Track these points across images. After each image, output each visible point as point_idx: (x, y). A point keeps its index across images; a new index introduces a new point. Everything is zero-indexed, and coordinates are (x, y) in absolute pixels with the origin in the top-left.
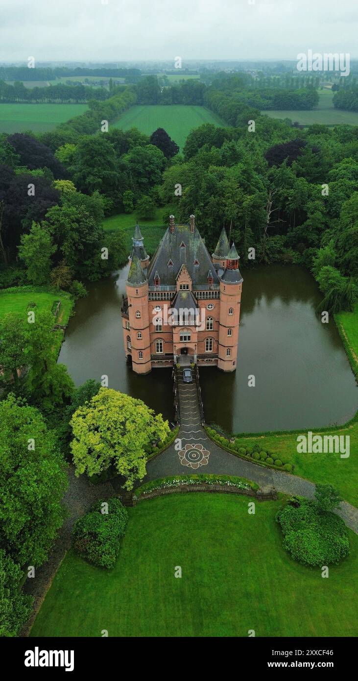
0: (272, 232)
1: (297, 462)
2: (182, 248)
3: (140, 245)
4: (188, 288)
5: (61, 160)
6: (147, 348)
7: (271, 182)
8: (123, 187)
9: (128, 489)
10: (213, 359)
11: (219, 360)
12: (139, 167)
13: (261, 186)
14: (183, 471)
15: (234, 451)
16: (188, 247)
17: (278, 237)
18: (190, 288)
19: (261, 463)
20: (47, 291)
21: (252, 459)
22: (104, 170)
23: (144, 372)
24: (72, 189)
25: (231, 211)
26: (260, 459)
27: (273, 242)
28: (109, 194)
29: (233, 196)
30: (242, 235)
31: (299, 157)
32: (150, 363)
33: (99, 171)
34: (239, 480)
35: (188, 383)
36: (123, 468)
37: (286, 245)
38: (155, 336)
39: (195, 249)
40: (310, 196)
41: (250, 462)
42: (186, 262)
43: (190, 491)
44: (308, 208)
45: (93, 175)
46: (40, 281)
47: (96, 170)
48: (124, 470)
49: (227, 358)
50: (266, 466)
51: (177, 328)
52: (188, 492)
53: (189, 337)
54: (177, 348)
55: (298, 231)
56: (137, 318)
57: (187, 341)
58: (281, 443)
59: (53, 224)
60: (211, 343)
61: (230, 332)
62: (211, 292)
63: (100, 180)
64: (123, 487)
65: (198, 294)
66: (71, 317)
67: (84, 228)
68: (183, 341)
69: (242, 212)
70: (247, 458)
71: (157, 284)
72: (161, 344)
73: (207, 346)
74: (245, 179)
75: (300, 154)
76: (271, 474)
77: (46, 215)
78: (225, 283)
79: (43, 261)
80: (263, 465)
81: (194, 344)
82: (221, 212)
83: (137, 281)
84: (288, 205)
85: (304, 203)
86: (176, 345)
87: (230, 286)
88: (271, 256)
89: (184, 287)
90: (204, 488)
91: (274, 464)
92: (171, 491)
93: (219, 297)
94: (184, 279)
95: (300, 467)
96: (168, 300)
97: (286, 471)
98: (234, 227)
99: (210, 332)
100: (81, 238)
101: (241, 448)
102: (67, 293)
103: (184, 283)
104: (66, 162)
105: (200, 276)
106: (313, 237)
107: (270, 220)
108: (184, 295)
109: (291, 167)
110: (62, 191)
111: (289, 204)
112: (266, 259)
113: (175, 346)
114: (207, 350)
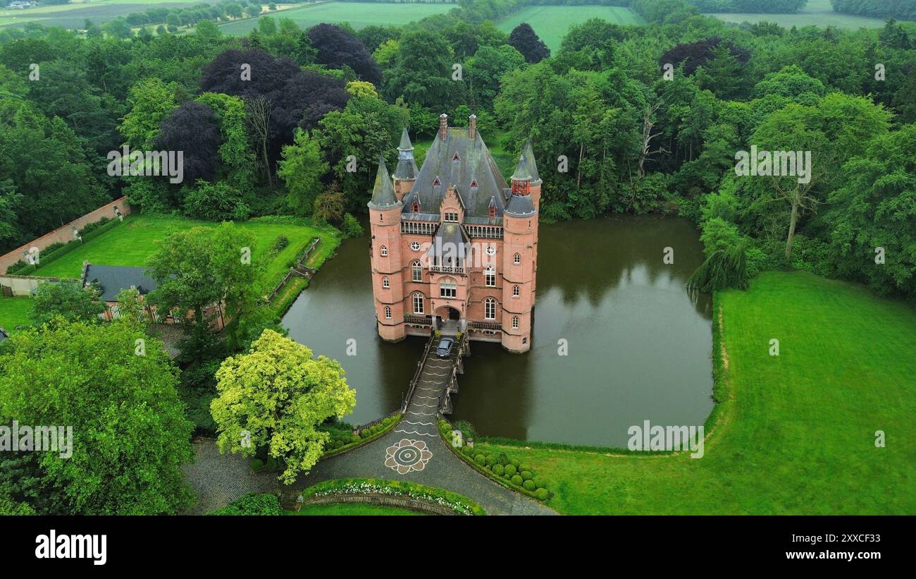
0: (650, 168)
1: (562, 490)
2: (455, 161)
3: (408, 158)
4: (456, 219)
5: (378, 62)
6: (397, 303)
7: (659, 96)
8: (457, 100)
9: (286, 482)
10: (495, 332)
11: (503, 332)
12: (484, 74)
13: (641, 99)
14: (383, 474)
15: (469, 458)
16: (464, 160)
17: (659, 175)
18: (460, 220)
19: (503, 482)
20: (309, 225)
21: (491, 472)
22: (432, 74)
23: (393, 338)
24: (371, 94)
25: (582, 130)
26: (503, 475)
27: (650, 182)
28: (435, 108)
29: (589, 109)
30: (597, 167)
31: (708, 61)
32: (403, 326)
33: (424, 77)
34: (459, 499)
35: (442, 358)
36: (276, 447)
37: (671, 188)
38: (412, 287)
39: (474, 164)
40: (715, 118)
41: (488, 477)
42: (459, 181)
43: (384, 504)
44: (709, 134)
45: (415, 81)
46: (302, 211)
47: (419, 74)
48: (280, 450)
49: (512, 330)
50: (510, 486)
51: (436, 275)
52: (380, 504)
53: (454, 291)
54: (436, 306)
55: (690, 167)
56: (381, 256)
57: (451, 297)
58: (551, 459)
59: (327, 134)
60: (493, 306)
61: (516, 292)
62: (491, 227)
63: (423, 88)
64: (280, 478)
65: (471, 229)
66: (328, 260)
67: (371, 143)
68: (445, 297)
69: (600, 133)
70: (483, 471)
71: (416, 210)
72: (421, 300)
73: (488, 310)
74: (613, 88)
75: (712, 57)
76: (513, 499)
77: (319, 122)
78: (508, 215)
79: (306, 182)
80: (506, 485)
81: (461, 303)
82: (566, 133)
83: (381, 202)
84: (681, 129)
85: (704, 127)
86: (435, 301)
87: (515, 219)
88: (644, 203)
89: (451, 217)
90: (404, 503)
91: (522, 485)
92: (356, 499)
93: (502, 237)
94: (450, 205)
95: (564, 498)
96: (428, 234)
97: (537, 498)
98: (587, 155)
99: (492, 290)
100: (366, 156)
101: (479, 455)
102: (334, 229)
103: (451, 211)
104: (385, 64)
105: (477, 203)
106: (710, 177)
107: (650, 149)
108: (450, 228)
109: (694, 75)
110: (356, 96)
111: (684, 128)
112: (636, 206)
113: (433, 303)
114: (488, 316)
